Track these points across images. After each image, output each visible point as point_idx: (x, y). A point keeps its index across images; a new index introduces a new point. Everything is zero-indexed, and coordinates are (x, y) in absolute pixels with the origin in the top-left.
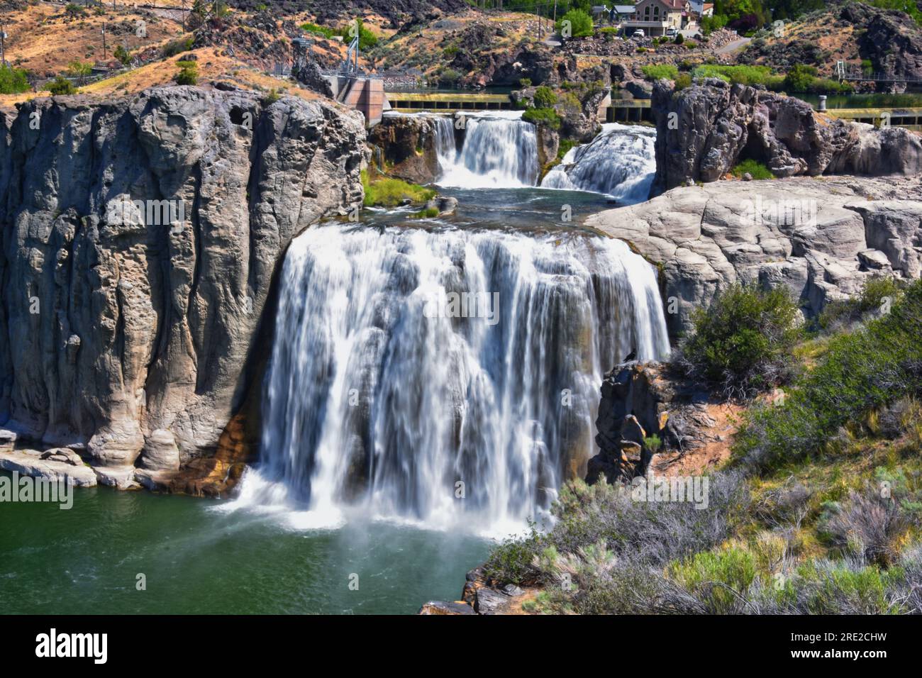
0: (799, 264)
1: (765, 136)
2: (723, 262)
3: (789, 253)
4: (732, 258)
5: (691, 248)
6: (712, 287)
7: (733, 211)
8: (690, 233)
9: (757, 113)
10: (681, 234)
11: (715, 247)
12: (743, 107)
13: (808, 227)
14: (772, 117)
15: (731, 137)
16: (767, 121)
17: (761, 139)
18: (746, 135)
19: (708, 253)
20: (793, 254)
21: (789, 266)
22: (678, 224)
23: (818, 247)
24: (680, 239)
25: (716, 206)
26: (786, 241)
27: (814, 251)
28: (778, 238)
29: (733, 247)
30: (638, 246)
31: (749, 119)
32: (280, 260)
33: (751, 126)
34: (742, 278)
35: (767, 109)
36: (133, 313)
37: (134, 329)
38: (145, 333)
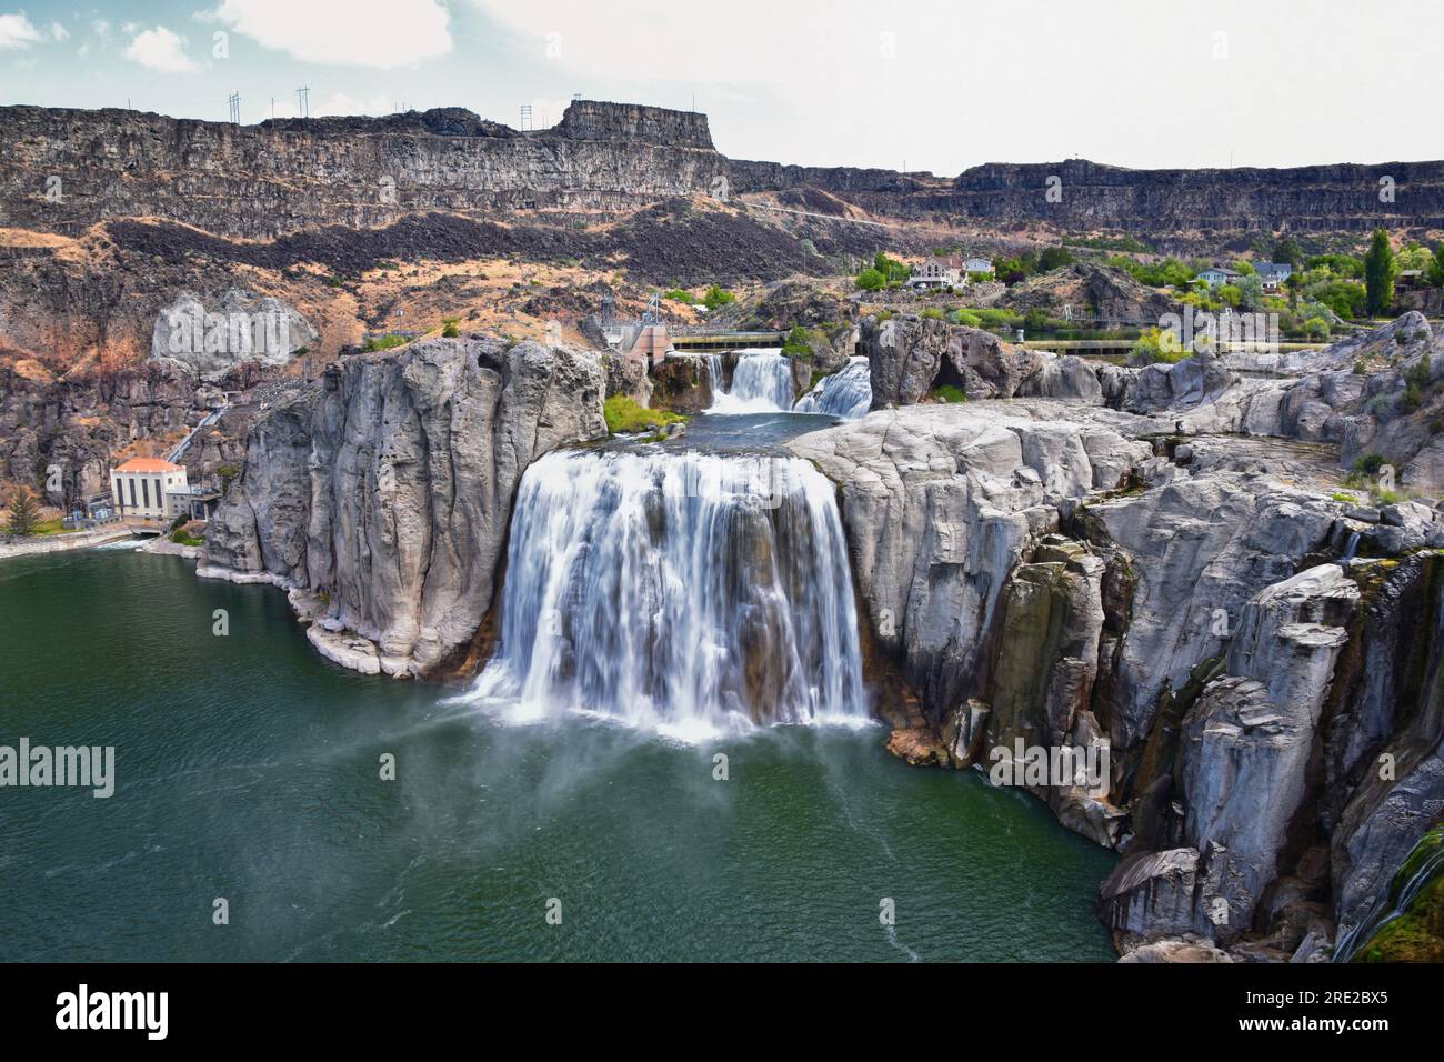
0: (959, 481)
1: (959, 364)
2: (895, 480)
3: (954, 471)
4: (903, 476)
5: (869, 467)
6: (884, 503)
7: (911, 432)
8: (870, 453)
9: (951, 344)
10: (861, 454)
11: (891, 465)
12: (935, 338)
13: (969, 447)
14: (965, 347)
15: (924, 364)
16: (960, 350)
17: (954, 367)
18: (939, 364)
19: (883, 471)
20: (958, 472)
21: (951, 483)
22: (861, 444)
23: (979, 465)
24: (861, 458)
25: (897, 427)
26: (952, 459)
27: (974, 469)
28: (945, 456)
29: (905, 465)
30: (823, 465)
31: (943, 350)
32: (517, 483)
33: (945, 356)
34: (911, 495)
35: (960, 340)
36: (404, 530)
37: (405, 544)
38: (416, 546)
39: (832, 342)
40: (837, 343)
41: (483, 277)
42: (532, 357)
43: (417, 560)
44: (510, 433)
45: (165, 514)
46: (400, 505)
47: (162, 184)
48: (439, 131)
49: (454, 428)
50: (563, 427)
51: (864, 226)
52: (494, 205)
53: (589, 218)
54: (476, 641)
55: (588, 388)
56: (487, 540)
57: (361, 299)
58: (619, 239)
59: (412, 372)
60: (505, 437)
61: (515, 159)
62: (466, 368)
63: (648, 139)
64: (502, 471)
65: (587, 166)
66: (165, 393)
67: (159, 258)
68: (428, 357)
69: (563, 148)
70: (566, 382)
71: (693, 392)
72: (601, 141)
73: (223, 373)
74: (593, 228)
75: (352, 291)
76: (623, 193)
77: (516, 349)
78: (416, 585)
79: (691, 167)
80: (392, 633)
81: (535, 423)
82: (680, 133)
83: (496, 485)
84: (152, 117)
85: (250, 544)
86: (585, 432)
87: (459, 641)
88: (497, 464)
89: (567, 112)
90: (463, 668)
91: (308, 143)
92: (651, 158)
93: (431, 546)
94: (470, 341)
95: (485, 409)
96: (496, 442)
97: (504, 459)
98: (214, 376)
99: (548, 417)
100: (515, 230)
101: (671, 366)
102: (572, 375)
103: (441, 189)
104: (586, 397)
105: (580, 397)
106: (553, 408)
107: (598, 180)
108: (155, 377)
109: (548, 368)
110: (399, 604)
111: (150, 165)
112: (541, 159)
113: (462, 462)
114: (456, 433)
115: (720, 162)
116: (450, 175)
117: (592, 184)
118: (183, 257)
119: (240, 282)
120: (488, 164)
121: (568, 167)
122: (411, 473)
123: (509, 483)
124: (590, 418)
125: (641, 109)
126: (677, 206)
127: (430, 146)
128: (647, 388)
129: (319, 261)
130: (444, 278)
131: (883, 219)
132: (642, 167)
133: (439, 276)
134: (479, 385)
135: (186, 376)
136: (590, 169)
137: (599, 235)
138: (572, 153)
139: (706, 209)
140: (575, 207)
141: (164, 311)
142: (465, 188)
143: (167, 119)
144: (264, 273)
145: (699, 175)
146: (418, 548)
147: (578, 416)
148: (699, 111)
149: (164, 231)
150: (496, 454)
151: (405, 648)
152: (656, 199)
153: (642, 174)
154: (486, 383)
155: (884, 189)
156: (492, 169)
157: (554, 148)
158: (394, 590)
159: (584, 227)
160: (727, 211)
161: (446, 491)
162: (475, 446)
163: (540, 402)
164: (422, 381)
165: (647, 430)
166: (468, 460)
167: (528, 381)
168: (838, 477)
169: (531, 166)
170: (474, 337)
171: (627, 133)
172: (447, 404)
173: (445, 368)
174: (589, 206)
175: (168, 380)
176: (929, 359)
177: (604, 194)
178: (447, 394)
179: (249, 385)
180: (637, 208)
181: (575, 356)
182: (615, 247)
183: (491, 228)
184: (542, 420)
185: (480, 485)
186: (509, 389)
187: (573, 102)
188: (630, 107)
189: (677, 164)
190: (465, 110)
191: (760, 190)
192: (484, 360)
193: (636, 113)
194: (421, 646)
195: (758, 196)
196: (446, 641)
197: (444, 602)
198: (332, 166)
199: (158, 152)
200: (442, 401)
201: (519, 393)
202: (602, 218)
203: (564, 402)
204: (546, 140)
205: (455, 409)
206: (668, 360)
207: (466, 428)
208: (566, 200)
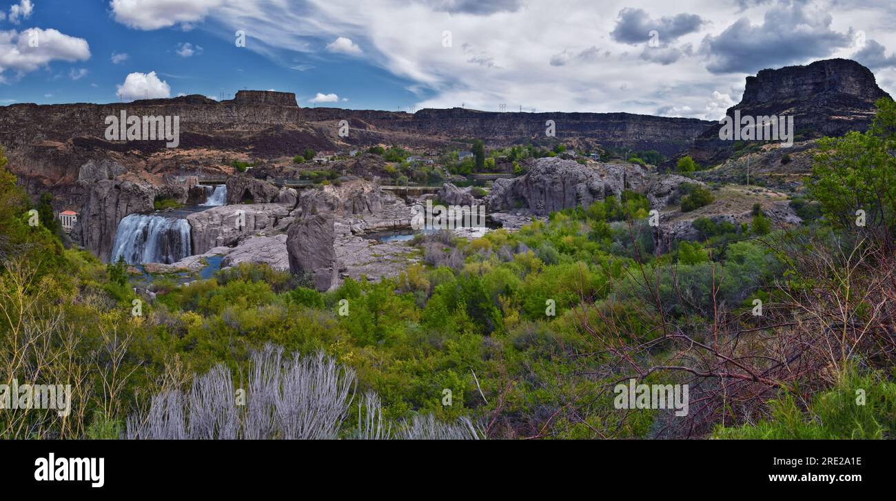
1: (251, 192)
2: (205, 227)
4: (208, 226)
6: (199, 233)
9: (250, 185)
11: (207, 222)
12: (243, 183)
14: (254, 186)
16: (252, 187)
26: (221, 222)
27: (224, 224)
29: (210, 223)
31: (246, 187)
32: (119, 222)
33: (247, 189)
36: (94, 234)
42: (127, 187)
43: (97, 243)
44: (120, 208)
46: (94, 227)
47: (91, 125)
48: (190, 103)
50: (135, 207)
51: (373, 133)
52: (208, 128)
53: (243, 133)
55: (145, 196)
57: (147, 162)
58: (253, 141)
60: (119, 210)
61: (217, 112)
62: (111, 189)
63: (269, 103)
64: (116, 219)
65: (242, 114)
67: (85, 149)
69: (234, 108)
70: (137, 194)
71: (200, 198)
72: (249, 105)
74: (244, 137)
75: (145, 160)
76: (257, 123)
77: (124, 184)
78: (97, 250)
79: (285, 113)
81: (127, 205)
82: (283, 101)
84: (90, 104)
86: (144, 209)
88: (115, 216)
89: (236, 95)
91: (141, 109)
92: (269, 110)
93: (101, 239)
95: (114, 201)
96: (116, 210)
97: (118, 216)
99: (131, 204)
100: (215, 138)
101: (195, 190)
103: (189, 123)
104: (144, 198)
105: (142, 199)
106: (133, 201)
107: (247, 119)
108: (79, 186)
109: (131, 190)
111: (89, 119)
112: (226, 112)
114: (107, 207)
115: (299, 111)
117: (245, 121)
118: (93, 149)
119: (108, 157)
120: (206, 114)
121: (236, 114)
122: (97, 218)
123: (117, 223)
124: (147, 205)
125: (266, 92)
126: (278, 128)
127: (186, 108)
128: (186, 196)
129: (138, 149)
131: (383, 130)
132: (266, 114)
134: (114, 194)
136: (244, 115)
137: (245, 139)
138: (237, 109)
139: (290, 129)
140: (238, 129)
141: (83, 166)
142: (198, 123)
143: (96, 105)
144: (118, 154)
145: (289, 116)
146: (97, 239)
147: (141, 204)
148: (291, 92)
149: (90, 140)
150: (116, 214)
152: (271, 125)
153: (265, 116)
154: (116, 193)
155: (384, 118)
156: (208, 116)
157: (231, 108)
159: (242, 136)
160: (299, 129)
161: (104, 224)
162: (110, 211)
163: (129, 199)
164: (100, 192)
166: (109, 215)
167: (125, 193)
168: (192, 225)
169: (223, 115)
171: (261, 101)
172: (105, 199)
173: (106, 189)
174: (244, 128)
175: (82, 187)
177: (249, 124)
178: (105, 196)
180: (263, 129)
181: (140, 186)
182: (250, 144)
183: (205, 137)
184: (129, 205)
185: (112, 222)
186: (120, 195)
187: (239, 91)
188: (262, 92)
189: (280, 112)
190: (199, 95)
192: (116, 187)
193: (264, 94)
199: (92, 115)
201: (122, 196)
202: (249, 133)
203: (136, 200)
204: (228, 104)
205: (107, 200)
207: (109, 206)
208: (235, 126)
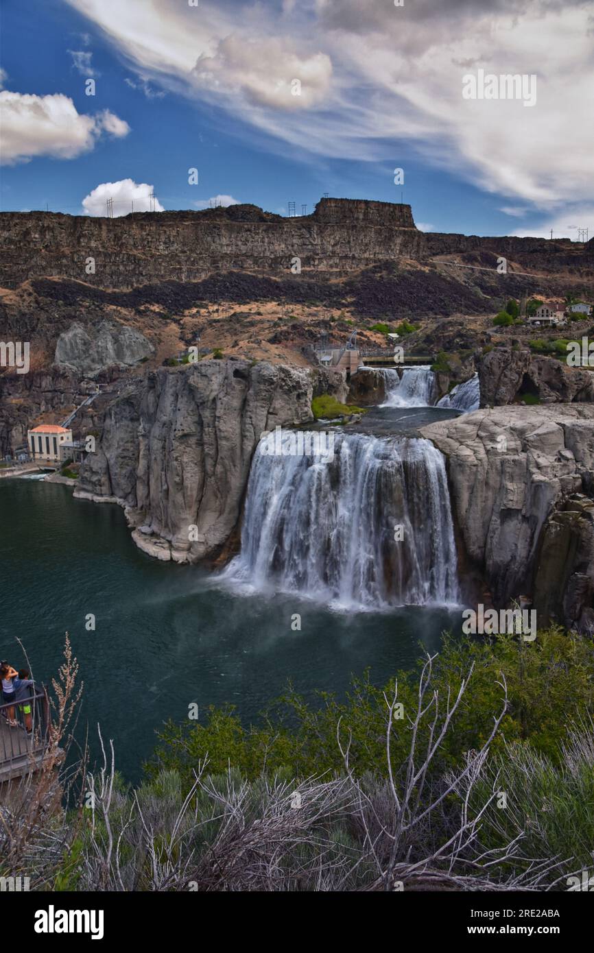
0: (522, 457)
1: (535, 380)
2: (482, 454)
3: (520, 450)
4: (487, 452)
5: (467, 446)
6: (474, 469)
7: (496, 424)
8: (469, 437)
9: (531, 367)
10: (463, 437)
11: (481, 445)
12: (520, 363)
13: (530, 435)
14: (540, 369)
15: (511, 380)
16: (537, 371)
17: (533, 382)
18: (521, 380)
19: (476, 449)
20: (523, 451)
21: (516, 457)
22: (464, 431)
23: (536, 447)
24: (463, 440)
25: (487, 421)
26: (519, 442)
27: (532, 449)
28: (515, 440)
29: (490, 445)
30: (439, 444)
31: (525, 371)
32: (254, 448)
33: (526, 374)
34: (491, 464)
35: (536, 364)
36: (187, 475)
37: (188, 483)
38: (193, 485)
39: (463, 362)
40: (466, 363)
41: (259, 314)
42: (265, 373)
43: (195, 493)
44: (251, 418)
45: (58, 458)
46: (185, 460)
47: (65, 256)
48: (235, 219)
49: (218, 414)
50: (283, 415)
51: (520, 276)
52: (270, 266)
53: (331, 274)
54: (228, 544)
55: (300, 391)
56: (235, 482)
57: (182, 327)
58: (350, 288)
59: (194, 380)
60: (248, 421)
61: (284, 237)
62: (226, 378)
63: (371, 222)
64: (246, 441)
65: (329, 241)
66: (61, 384)
67: (61, 302)
68: (203, 371)
69: (315, 230)
70: (286, 387)
71: (374, 393)
72: (340, 224)
73: (96, 372)
74: (333, 281)
75: (177, 322)
76: (354, 257)
77: (256, 367)
78: (194, 509)
79: (399, 241)
80: (179, 536)
81: (266, 413)
82: (393, 218)
83: (242, 449)
84: (59, 215)
85: (104, 479)
86: (298, 418)
87: (217, 543)
88: (243, 437)
89: (318, 206)
90: (219, 559)
91: (153, 228)
92: (373, 235)
93: (203, 485)
94: (229, 361)
95: (236, 403)
96: (242, 423)
97: (247, 434)
98: (91, 375)
99: (274, 408)
100: (283, 282)
101: (361, 376)
102: (290, 383)
103: (237, 256)
104: (299, 396)
105: (295, 397)
106: (278, 403)
107: (338, 249)
108: (57, 375)
109: (275, 379)
110: (184, 519)
111: (58, 245)
112: (301, 236)
113: (222, 435)
114: (219, 417)
115: (419, 236)
116: (243, 247)
117: (333, 252)
118: (75, 301)
119: (108, 317)
120: (266, 240)
121: (318, 241)
122: (193, 440)
123: (250, 448)
124: (302, 409)
125: (366, 202)
126: (389, 266)
127: (230, 229)
128: (345, 389)
129: (158, 302)
130: (234, 314)
131: (534, 271)
132: (367, 241)
133: (232, 312)
134: (233, 389)
135: (74, 374)
136: (332, 242)
137: (337, 285)
138: (321, 232)
139: (409, 268)
140: (322, 267)
141: (63, 335)
142: (252, 255)
143: (69, 216)
144: (124, 311)
145: (404, 245)
146: (195, 486)
147: (293, 408)
148: (405, 203)
149: (65, 285)
150: (243, 431)
151: (185, 546)
152: (375, 262)
153: (366, 245)
154: (238, 387)
155: (535, 251)
156: (269, 243)
157: (309, 229)
158: (181, 511)
159: (328, 280)
160: (423, 269)
161: (212, 452)
162: (229, 426)
163: (270, 400)
164: (200, 385)
165: (338, 417)
166: (226, 434)
167: (262, 387)
168: (447, 451)
169: (295, 241)
170: (232, 359)
171: (357, 219)
172: (214, 400)
173: (213, 378)
174: (331, 267)
175: (64, 376)
176: (515, 377)
177: (341, 258)
178: (214, 394)
179: (112, 380)
180: (362, 267)
181: (293, 372)
182: (347, 293)
183: (267, 281)
184: (271, 410)
185: (232, 449)
186: (251, 391)
187: (322, 199)
188: (359, 201)
189: (390, 238)
190: (253, 206)
191: (450, 253)
192: (237, 373)
193: (363, 206)
194: (195, 546)
195: (449, 257)
196: (210, 543)
197: (210, 518)
198: (168, 243)
199: (63, 237)
200: (211, 398)
201: (257, 394)
202: (339, 274)
203: (285, 399)
204: (305, 223)
205: (219, 403)
206: (360, 372)
207: (225, 414)
208: (316, 262)
